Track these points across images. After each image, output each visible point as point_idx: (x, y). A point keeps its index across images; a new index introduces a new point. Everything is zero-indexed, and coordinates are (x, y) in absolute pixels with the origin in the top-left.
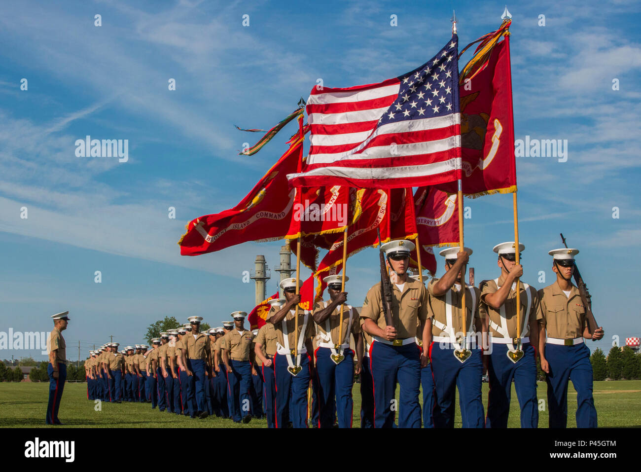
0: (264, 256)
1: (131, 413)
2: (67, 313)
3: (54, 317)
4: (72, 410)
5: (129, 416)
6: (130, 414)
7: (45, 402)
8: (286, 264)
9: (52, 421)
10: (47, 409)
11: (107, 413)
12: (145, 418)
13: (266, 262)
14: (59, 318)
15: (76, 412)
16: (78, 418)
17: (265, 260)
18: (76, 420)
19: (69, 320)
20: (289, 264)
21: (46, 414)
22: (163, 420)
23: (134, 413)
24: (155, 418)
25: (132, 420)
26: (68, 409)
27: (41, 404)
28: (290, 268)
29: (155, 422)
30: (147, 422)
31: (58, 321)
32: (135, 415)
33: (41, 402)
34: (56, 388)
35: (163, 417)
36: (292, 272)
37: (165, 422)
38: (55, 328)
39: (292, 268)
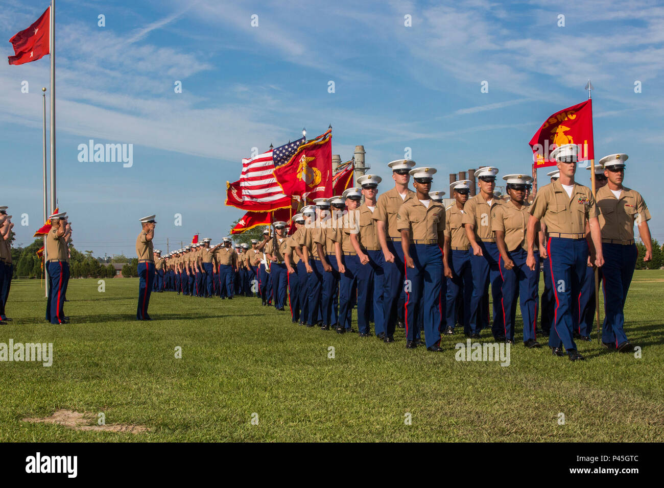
0: (339, 156)
1: (216, 307)
2: (154, 216)
3: (142, 220)
4: (161, 305)
5: (213, 310)
6: (214, 308)
7: (136, 298)
8: (360, 163)
9: (141, 317)
10: (137, 305)
11: (194, 307)
12: (229, 312)
13: (341, 161)
14: (146, 221)
15: (164, 307)
16: (167, 313)
17: (340, 160)
18: (164, 315)
19: (155, 223)
20: (363, 163)
21: (136, 310)
22: (245, 313)
23: (219, 307)
24: (238, 312)
25: (216, 315)
26: (157, 304)
27: (132, 299)
28: (364, 166)
29: (238, 316)
30: (231, 316)
31: (145, 224)
32: (220, 309)
33: (133, 298)
34: (146, 286)
35: (245, 311)
36: (366, 170)
37: (248, 316)
38: (143, 231)
39: (366, 166)
